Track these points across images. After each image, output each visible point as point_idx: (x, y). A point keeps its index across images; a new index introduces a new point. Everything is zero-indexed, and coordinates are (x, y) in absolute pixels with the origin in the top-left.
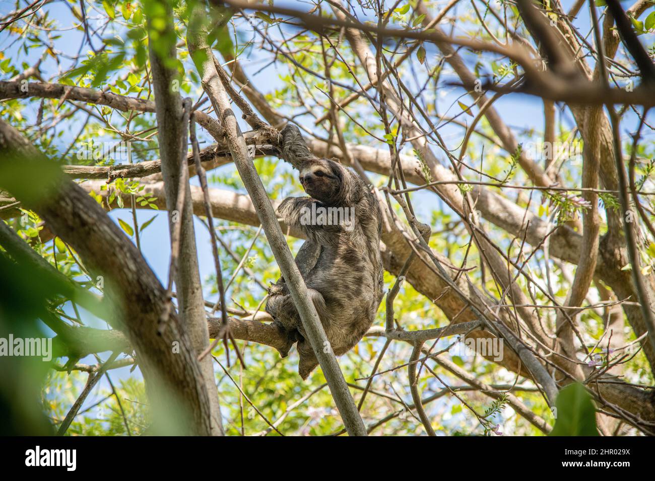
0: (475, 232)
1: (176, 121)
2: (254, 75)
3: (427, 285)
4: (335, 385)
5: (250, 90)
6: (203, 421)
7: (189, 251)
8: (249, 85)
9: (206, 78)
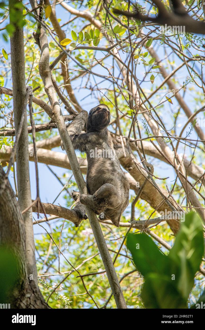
0: (179, 174)
1: (22, 97)
2: (81, 100)
3: (156, 204)
4: (99, 240)
5: (78, 107)
6: (21, 243)
7: (25, 162)
8: (78, 105)
9: (47, 86)
